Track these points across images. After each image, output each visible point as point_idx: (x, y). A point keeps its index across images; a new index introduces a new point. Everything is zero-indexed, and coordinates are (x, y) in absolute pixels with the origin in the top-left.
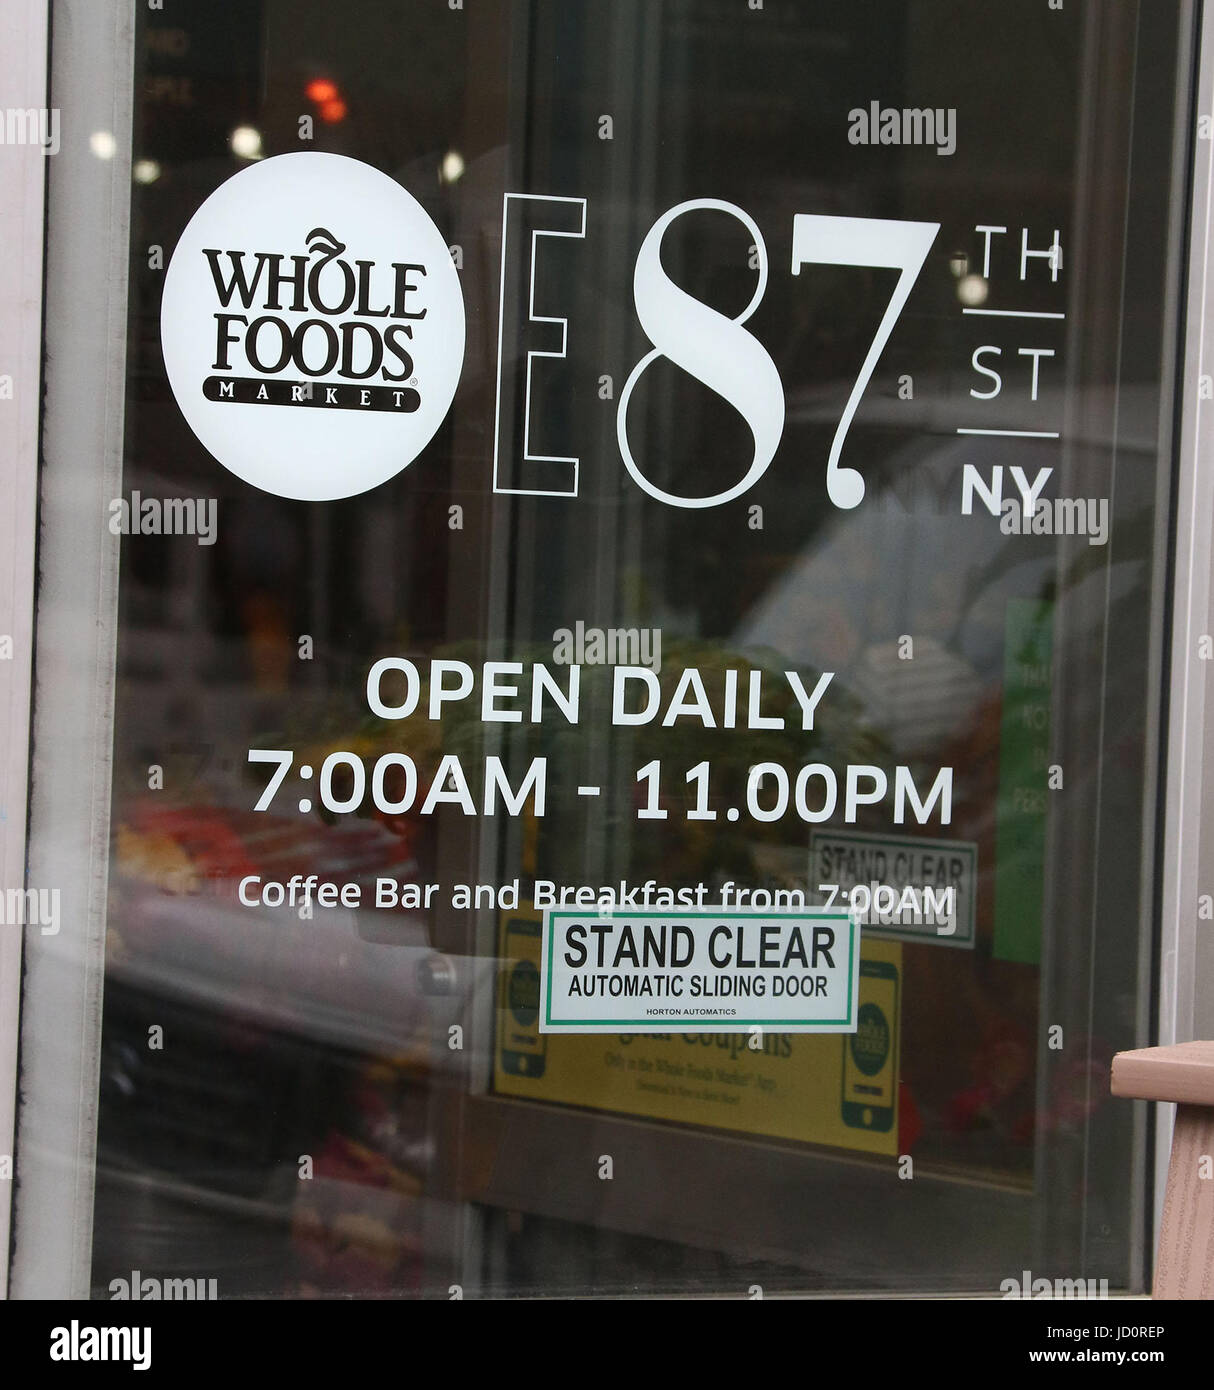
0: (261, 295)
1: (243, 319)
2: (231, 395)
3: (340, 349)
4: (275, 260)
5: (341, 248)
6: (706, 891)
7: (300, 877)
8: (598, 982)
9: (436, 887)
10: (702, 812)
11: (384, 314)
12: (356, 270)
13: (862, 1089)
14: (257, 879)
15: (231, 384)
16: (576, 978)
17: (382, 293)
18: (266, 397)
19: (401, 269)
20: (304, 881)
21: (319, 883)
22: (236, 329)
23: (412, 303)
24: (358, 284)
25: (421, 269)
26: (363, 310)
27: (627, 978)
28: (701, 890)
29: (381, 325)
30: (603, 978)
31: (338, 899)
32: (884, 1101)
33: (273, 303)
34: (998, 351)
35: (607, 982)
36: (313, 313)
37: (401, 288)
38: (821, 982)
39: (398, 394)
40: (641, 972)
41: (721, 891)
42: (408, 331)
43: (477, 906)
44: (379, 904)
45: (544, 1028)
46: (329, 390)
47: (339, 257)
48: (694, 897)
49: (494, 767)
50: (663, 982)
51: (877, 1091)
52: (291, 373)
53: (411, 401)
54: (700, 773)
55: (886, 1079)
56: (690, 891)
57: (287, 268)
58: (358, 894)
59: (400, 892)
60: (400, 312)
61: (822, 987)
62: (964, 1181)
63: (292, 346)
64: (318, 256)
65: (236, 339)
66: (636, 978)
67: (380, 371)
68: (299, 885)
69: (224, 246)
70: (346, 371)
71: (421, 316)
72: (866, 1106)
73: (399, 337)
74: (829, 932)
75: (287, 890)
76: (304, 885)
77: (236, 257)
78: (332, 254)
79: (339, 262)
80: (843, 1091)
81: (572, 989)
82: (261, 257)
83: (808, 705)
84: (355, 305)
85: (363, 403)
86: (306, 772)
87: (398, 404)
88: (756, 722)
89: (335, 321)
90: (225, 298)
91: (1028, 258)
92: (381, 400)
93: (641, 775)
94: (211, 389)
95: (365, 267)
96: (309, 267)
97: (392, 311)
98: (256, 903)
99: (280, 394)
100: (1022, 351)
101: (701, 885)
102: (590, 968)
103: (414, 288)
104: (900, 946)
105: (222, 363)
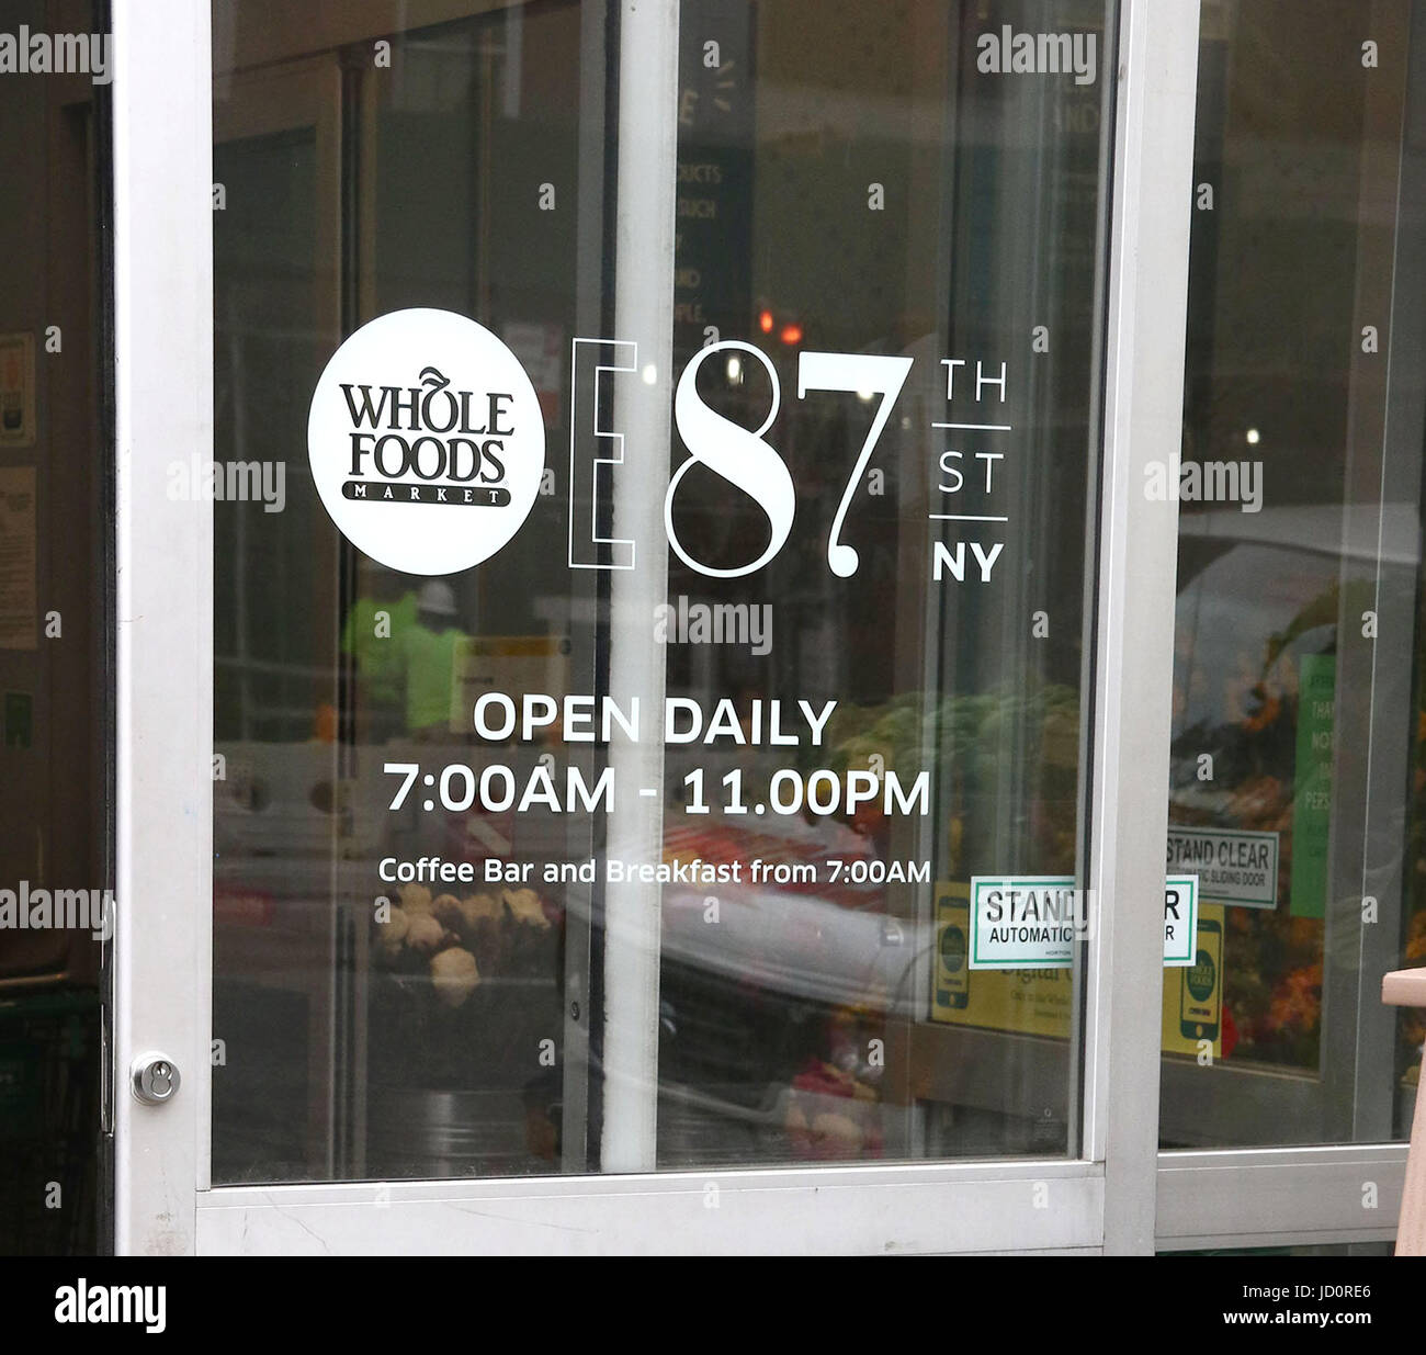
0: (386, 418)
1: (372, 437)
2: (364, 495)
3: (447, 459)
4: (396, 391)
5: (447, 382)
6: (740, 867)
7: (427, 859)
8: (1011, 932)
9: (531, 866)
10: (736, 808)
11: (482, 431)
12: (459, 399)
13: (1196, 1011)
14: (393, 861)
15: (364, 487)
16: (995, 930)
17: (479, 415)
18: (391, 497)
19: (494, 398)
20: (429, 862)
21: (441, 863)
22: (366, 444)
23: (503, 423)
24: (460, 409)
25: (510, 397)
26: (465, 428)
27: (1032, 930)
28: (736, 866)
29: (479, 440)
30: (1014, 929)
31: (456, 875)
32: (1212, 1019)
33: (394, 424)
34: (960, 455)
35: (1017, 932)
36: (426, 432)
37: (494, 412)
38: (1170, 930)
39: (494, 493)
40: (1042, 925)
41: (752, 867)
42: (500, 444)
43: (563, 879)
44: (488, 879)
45: (972, 966)
46: (439, 490)
47: (445, 389)
48: (730, 871)
49: (574, 776)
50: (1058, 932)
51: (1207, 1013)
52: (410, 477)
53: (504, 498)
54: (734, 778)
55: (1213, 1003)
56: (727, 867)
57: (405, 398)
58: (471, 871)
59: (504, 870)
60: (493, 430)
61: (1170, 933)
62: (1262, 1073)
63: (410, 457)
64: (429, 388)
65: (367, 452)
66: (1038, 930)
67: (479, 475)
68: (425, 865)
69: (355, 380)
70: (453, 475)
71: (510, 433)
72: (1197, 1024)
73: (493, 449)
74: (1175, 893)
75: (417, 869)
76: (430, 865)
77: (365, 390)
78: (440, 386)
79: (445, 392)
80: (1182, 1012)
81: (992, 938)
82: (385, 390)
83: (817, 726)
84: (459, 426)
85: (466, 500)
86: (429, 780)
87: (494, 501)
88: (776, 739)
89: (443, 438)
90: (357, 421)
91: (982, 384)
92: (481, 498)
93: (688, 780)
94: (349, 490)
95: (466, 396)
96: (422, 397)
97: (487, 429)
98: (393, 879)
99: (402, 493)
100: (978, 455)
101: (736, 862)
102: (1006, 923)
103: (504, 412)
104: (1223, 908)
105: (356, 470)
